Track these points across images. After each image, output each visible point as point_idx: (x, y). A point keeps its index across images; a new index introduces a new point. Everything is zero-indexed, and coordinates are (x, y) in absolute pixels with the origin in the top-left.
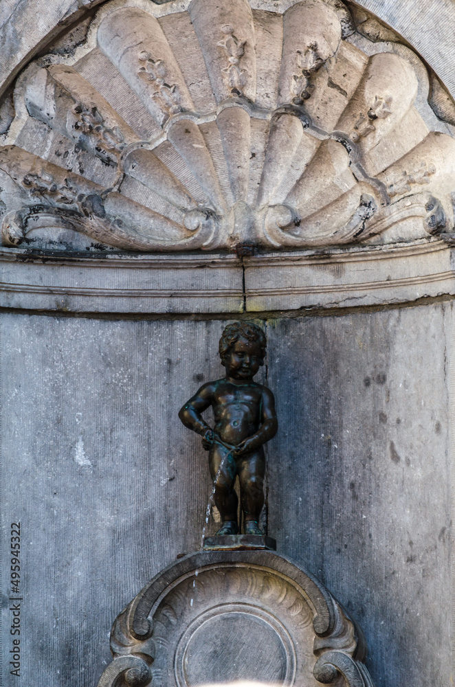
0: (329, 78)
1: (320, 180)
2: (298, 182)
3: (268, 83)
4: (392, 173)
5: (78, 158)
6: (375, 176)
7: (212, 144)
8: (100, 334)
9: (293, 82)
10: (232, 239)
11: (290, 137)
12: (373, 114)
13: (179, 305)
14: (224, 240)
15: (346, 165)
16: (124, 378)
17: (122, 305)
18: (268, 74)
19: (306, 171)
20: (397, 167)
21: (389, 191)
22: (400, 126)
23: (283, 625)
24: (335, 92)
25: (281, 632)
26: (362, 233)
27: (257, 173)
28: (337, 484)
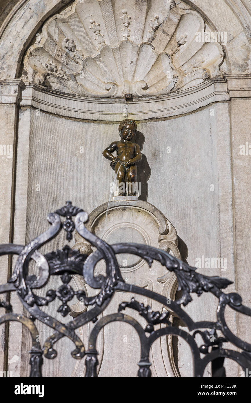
0: (163, 30)
1: (157, 72)
2: (149, 72)
3: (139, 34)
4: (186, 66)
5: (66, 59)
6: (179, 68)
7: (116, 58)
8: (72, 126)
9: (148, 33)
10: (123, 93)
11: (146, 55)
12: (179, 43)
13: (102, 118)
14: (120, 94)
15: (168, 64)
16: (81, 143)
17: (81, 116)
18: (139, 30)
19: (152, 68)
20: (188, 63)
21: (184, 72)
22: (191, 45)
23: (145, 231)
24: (165, 35)
25: (144, 234)
26: (174, 89)
27: (133, 69)
28: (163, 183)
